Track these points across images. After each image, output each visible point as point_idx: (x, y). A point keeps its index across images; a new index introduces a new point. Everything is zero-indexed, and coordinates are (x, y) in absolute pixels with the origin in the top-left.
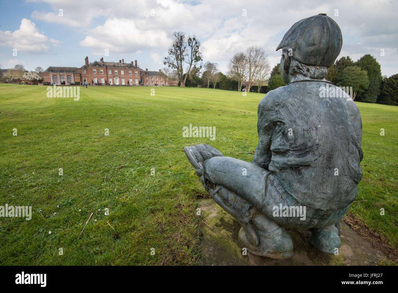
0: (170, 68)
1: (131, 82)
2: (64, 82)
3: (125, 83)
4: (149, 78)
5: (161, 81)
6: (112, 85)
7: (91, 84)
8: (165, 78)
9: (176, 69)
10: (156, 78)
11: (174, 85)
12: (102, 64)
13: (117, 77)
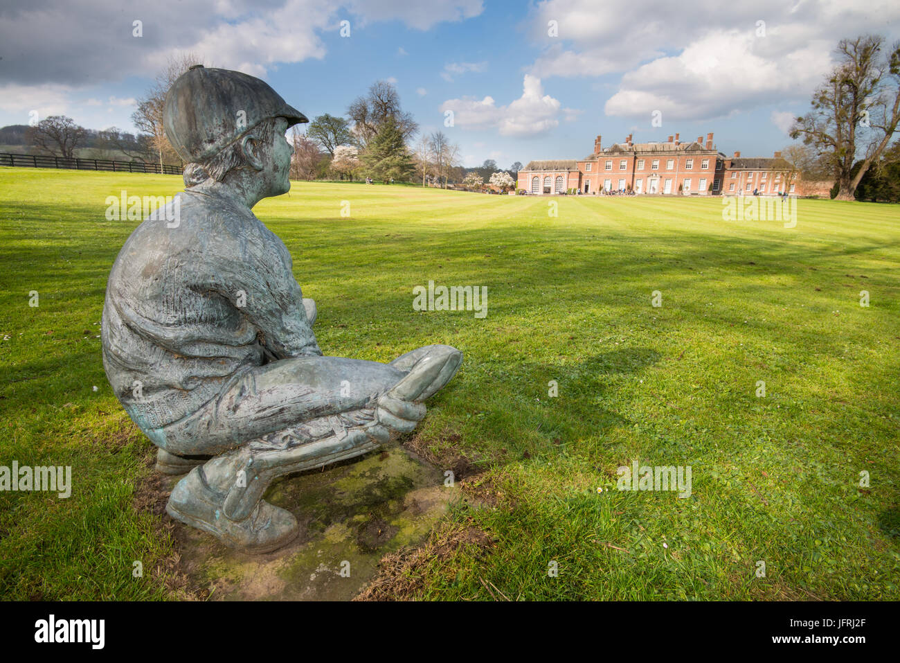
0: (810, 145)
1: (687, 188)
2: (549, 189)
3: (672, 189)
4: (738, 176)
5: (776, 184)
6: (640, 195)
7: (597, 193)
8: (790, 174)
9: (831, 149)
10: (762, 175)
11: (817, 193)
12: (629, 147)
13: (654, 175)
